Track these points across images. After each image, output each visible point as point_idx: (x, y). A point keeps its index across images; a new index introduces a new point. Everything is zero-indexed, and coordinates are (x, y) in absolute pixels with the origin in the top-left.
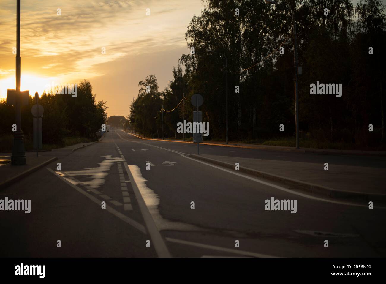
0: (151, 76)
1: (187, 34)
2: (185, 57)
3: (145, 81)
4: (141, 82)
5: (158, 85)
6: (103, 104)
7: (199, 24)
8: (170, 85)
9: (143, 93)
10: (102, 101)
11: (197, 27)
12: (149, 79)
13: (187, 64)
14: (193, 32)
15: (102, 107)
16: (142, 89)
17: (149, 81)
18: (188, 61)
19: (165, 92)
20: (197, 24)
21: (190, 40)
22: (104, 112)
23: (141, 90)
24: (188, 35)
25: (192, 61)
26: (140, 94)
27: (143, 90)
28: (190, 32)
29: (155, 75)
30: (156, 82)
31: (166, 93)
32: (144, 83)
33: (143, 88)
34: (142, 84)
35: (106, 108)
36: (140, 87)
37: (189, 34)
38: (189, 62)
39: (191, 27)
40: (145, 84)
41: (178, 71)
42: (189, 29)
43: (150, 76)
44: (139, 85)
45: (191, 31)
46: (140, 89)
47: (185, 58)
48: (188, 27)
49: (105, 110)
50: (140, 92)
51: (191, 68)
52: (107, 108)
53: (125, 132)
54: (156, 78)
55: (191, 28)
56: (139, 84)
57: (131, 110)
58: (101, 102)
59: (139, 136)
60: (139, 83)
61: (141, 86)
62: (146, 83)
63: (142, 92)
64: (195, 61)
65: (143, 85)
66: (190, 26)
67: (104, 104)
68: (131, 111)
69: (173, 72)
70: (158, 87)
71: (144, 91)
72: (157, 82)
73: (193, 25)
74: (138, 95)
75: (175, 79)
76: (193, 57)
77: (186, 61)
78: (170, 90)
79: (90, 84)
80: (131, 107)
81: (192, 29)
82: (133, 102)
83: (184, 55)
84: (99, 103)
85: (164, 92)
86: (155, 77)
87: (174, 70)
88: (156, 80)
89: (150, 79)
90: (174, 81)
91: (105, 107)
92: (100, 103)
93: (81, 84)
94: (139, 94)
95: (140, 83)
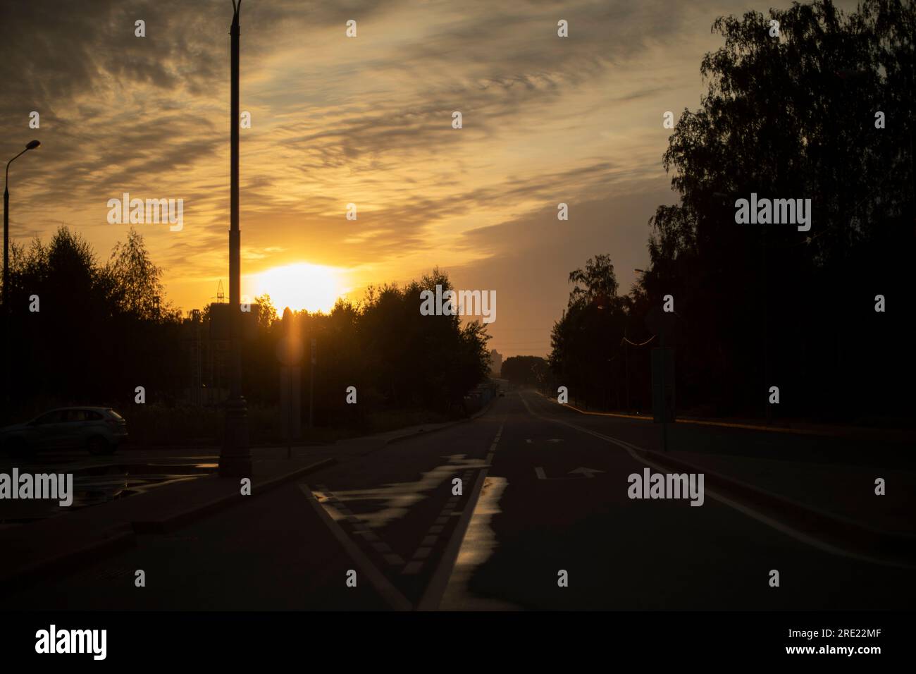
0: (599, 259)
1: (667, 156)
2: (665, 213)
3: (585, 271)
4: (575, 272)
5: (618, 279)
6: (480, 328)
7: (698, 131)
8: (643, 279)
9: (579, 301)
10: (477, 322)
11: (694, 139)
12: (595, 265)
13: (670, 228)
14: (682, 150)
15: (478, 335)
16: (577, 290)
17: (594, 270)
18: (672, 222)
19: (632, 296)
20: (693, 130)
21: (675, 171)
22: (483, 347)
23: (575, 292)
24: (671, 159)
25: (684, 221)
26: (574, 302)
27: (579, 292)
28: (674, 150)
29: (609, 255)
30: (612, 273)
31: (635, 298)
32: (581, 276)
33: (581, 288)
34: (577, 279)
35: (486, 339)
36: (571, 286)
37: (673, 157)
38: (676, 225)
39: (677, 138)
40: (584, 278)
41: (660, 246)
42: (674, 144)
43: (596, 257)
44: (571, 281)
45: (678, 149)
46: (573, 290)
47: (664, 215)
48: (671, 139)
49: (484, 344)
50: (573, 297)
51: (680, 239)
52: (488, 337)
53: (542, 395)
54: (611, 263)
55: (677, 141)
56: (570, 278)
57: (554, 343)
58: (473, 325)
59: (576, 406)
60: (569, 275)
61: (575, 283)
62: (586, 276)
63: (577, 297)
64: (689, 221)
65: (580, 279)
66: (676, 135)
67: (482, 330)
68: (553, 345)
69: (648, 248)
70: (618, 286)
71: (581, 294)
72: (615, 271)
73: (684, 134)
74: (569, 305)
75: (653, 265)
76: (684, 212)
77: (669, 221)
78: (643, 291)
79: (447, 280)
80: (554, 334)
81: (679, 143)
82: (558, 323)
83: (662, 207)
84: (470, 326)
85: (630, 297)
86: (609, 260)
87: (652, 242)
88: (612, 266)
89: (598, 266)
90: (650, 270)
91: (484, 337)
92: (471, 328)
93: (425, 282)
94: (570, 302)
95: (572, 275)
